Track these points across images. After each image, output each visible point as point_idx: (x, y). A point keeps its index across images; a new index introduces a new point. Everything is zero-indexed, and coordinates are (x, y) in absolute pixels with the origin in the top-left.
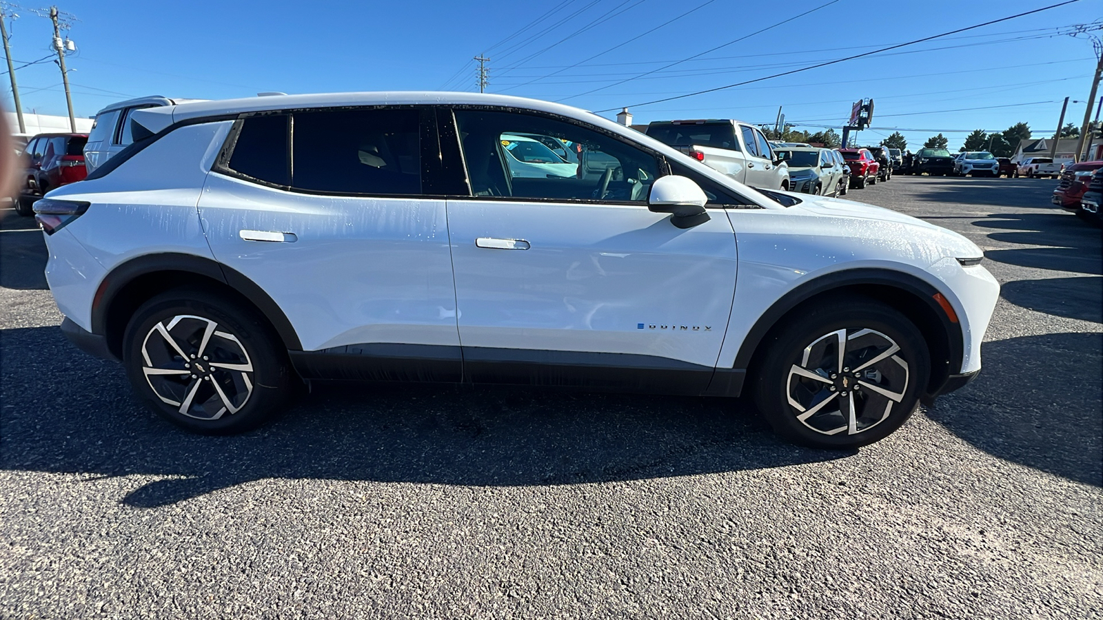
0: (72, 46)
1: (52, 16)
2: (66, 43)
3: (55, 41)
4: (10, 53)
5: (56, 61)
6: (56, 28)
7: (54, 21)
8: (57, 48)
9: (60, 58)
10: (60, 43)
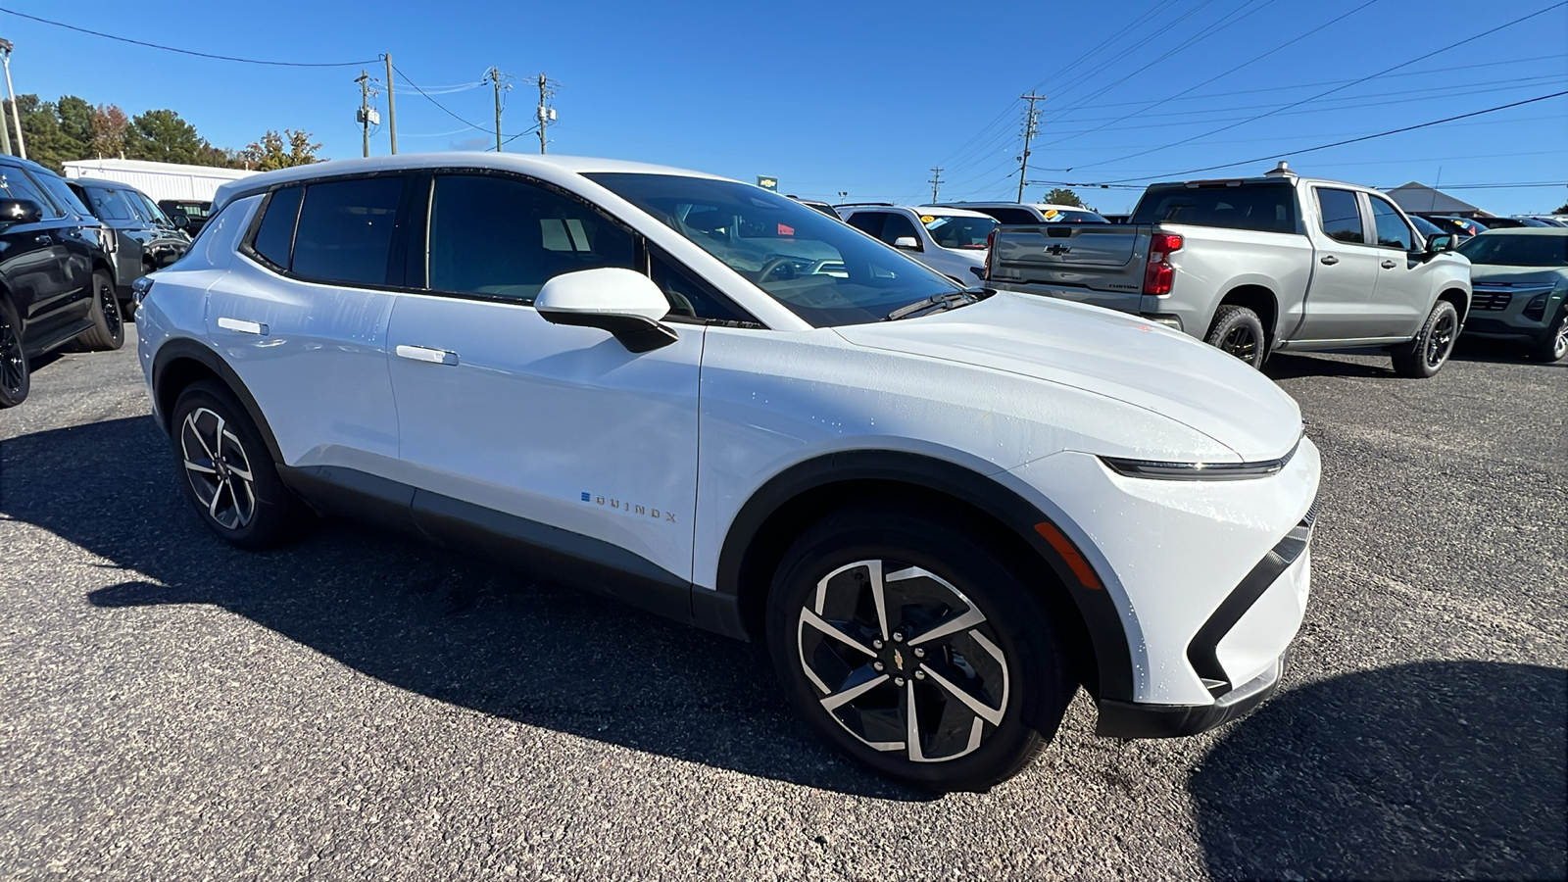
0: (553, 115)
1: (540, 84)
2: (549, 112)
3: (539, 110)
4: (500, 127)
5: (538, 133)
6: (542, 96)
7: (541, 89)
8: (540, 118)
9: (542, 129)
10: (544, 114)
